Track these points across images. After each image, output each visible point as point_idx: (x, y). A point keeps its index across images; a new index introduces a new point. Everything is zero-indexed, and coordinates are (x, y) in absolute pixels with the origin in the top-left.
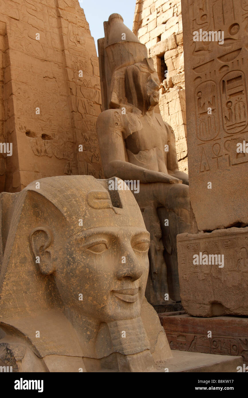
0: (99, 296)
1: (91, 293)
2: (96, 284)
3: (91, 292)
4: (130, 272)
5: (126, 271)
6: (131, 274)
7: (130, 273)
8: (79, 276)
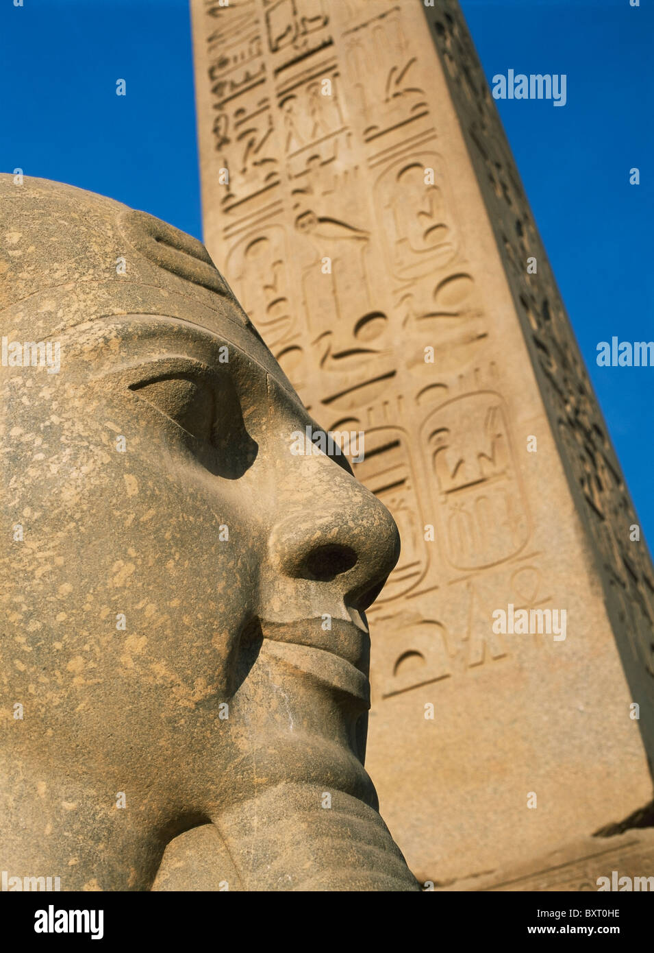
0: (188, 628)
1: (143, 610)
2: (177, 564)
3: (140, 606)
4: (351, 524)
5: (331, 519)
6: (356, 532)
7: (350, 529)
8: (77, 516)
